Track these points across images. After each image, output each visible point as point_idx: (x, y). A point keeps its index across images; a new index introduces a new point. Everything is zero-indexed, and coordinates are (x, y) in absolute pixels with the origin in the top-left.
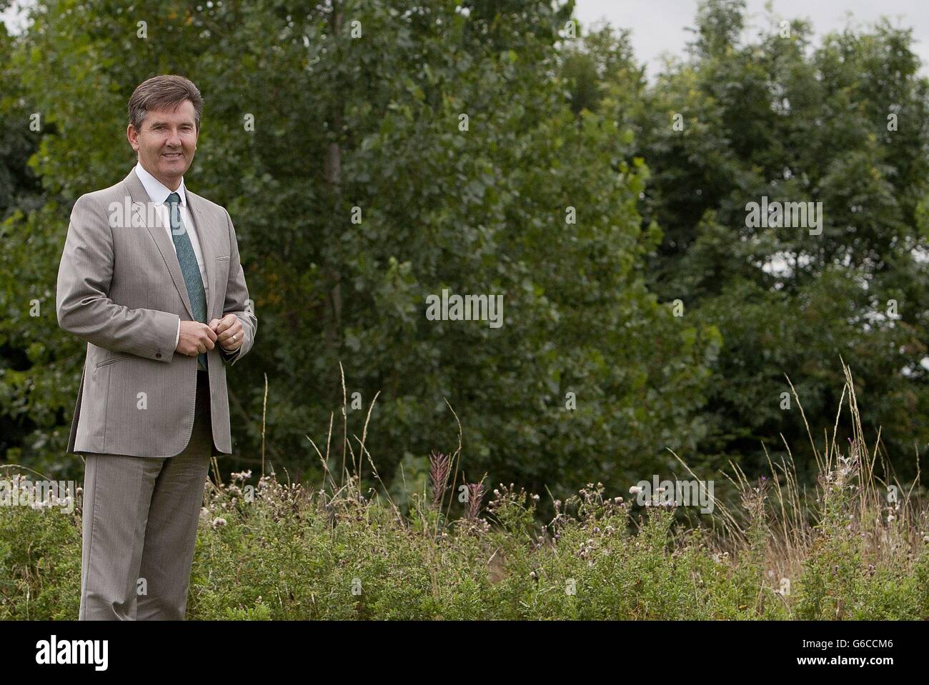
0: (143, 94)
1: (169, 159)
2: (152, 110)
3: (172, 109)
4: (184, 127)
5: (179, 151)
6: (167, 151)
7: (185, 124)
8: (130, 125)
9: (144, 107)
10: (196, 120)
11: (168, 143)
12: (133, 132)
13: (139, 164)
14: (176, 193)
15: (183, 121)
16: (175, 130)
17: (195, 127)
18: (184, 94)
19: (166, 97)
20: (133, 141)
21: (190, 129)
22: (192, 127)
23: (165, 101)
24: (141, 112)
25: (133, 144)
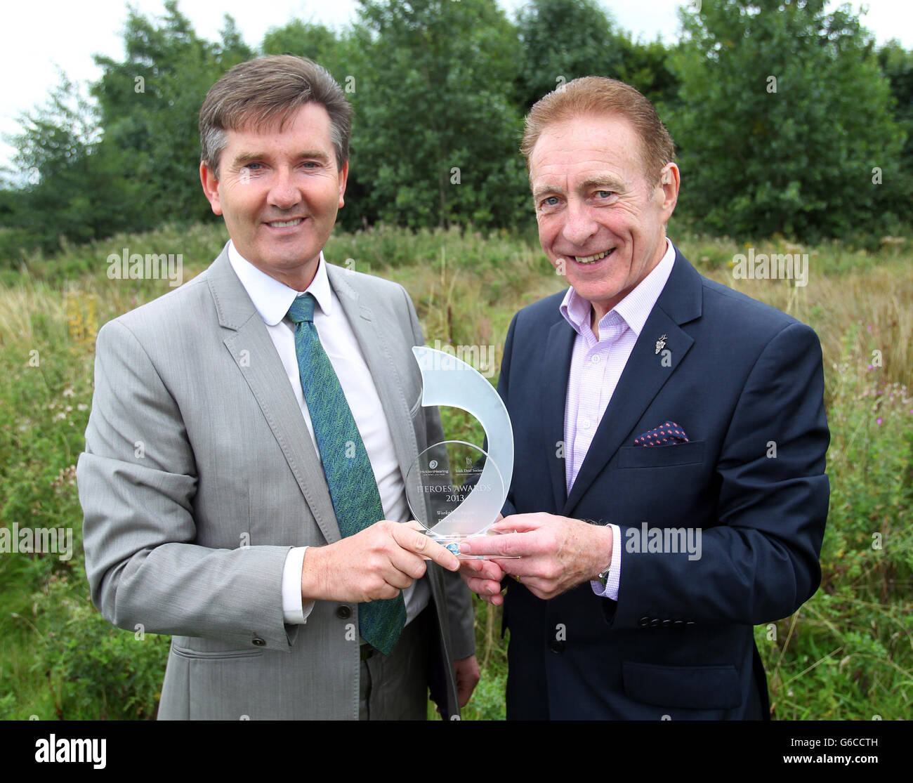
1: (276, 233)
2: (235, 129)
3: (277, 123)
4: (306, 162)
5: (302, 212)
6: (270, 215)
7: (306, 156)
8: (202, 163)
9: (219, 123)
10: (336, 146)
11: (270, 200)
12: (209, 174)
14: (309, 294)
15: (307, 150)
16: (284, 169)
17: (333, 162)
18: (302, 89)
19: (260, 99)
20: (211, 195)
21: (321, 166)
22: (326, 161)
23: (258, 107)
24: (215, 134)
25: (213, 201)
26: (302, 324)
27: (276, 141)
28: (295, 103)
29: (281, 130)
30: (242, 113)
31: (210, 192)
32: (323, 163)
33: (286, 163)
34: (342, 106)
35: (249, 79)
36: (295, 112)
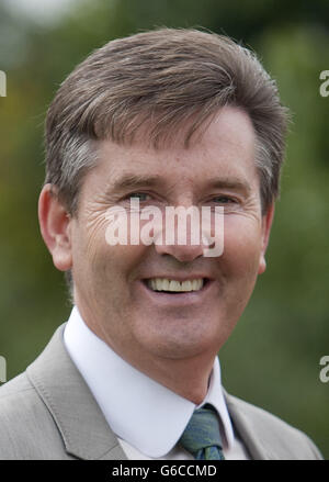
0: (86, 86)
3: (181, 135)
7: (220, 185)
8: (47, 187)
9: (88, 129)
10: (261, 173)
12: (56, 208)
13: (75, 315)
14: (210, 407)
15: (222, 176)
17: (255, 198)
18: (221, 85)
19: (161, 98)
20: (54, 240)
21: (240, 202)
22: (246, 196)
23: (158, 109)
24: (79, 145)
25: (57, 249)
26: (209, 450)
27: (178, 160)
28: (210, 104)
29: (187, 145)
30: (132, 118)
31: (52, 234)
32: (242, 198)
33: (190, 194)
34: (275, 113)
35: (142, 67)
36: (209, 119)
